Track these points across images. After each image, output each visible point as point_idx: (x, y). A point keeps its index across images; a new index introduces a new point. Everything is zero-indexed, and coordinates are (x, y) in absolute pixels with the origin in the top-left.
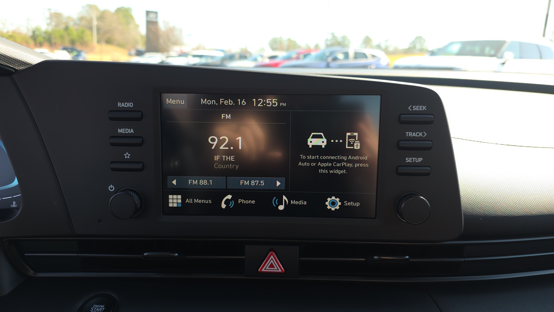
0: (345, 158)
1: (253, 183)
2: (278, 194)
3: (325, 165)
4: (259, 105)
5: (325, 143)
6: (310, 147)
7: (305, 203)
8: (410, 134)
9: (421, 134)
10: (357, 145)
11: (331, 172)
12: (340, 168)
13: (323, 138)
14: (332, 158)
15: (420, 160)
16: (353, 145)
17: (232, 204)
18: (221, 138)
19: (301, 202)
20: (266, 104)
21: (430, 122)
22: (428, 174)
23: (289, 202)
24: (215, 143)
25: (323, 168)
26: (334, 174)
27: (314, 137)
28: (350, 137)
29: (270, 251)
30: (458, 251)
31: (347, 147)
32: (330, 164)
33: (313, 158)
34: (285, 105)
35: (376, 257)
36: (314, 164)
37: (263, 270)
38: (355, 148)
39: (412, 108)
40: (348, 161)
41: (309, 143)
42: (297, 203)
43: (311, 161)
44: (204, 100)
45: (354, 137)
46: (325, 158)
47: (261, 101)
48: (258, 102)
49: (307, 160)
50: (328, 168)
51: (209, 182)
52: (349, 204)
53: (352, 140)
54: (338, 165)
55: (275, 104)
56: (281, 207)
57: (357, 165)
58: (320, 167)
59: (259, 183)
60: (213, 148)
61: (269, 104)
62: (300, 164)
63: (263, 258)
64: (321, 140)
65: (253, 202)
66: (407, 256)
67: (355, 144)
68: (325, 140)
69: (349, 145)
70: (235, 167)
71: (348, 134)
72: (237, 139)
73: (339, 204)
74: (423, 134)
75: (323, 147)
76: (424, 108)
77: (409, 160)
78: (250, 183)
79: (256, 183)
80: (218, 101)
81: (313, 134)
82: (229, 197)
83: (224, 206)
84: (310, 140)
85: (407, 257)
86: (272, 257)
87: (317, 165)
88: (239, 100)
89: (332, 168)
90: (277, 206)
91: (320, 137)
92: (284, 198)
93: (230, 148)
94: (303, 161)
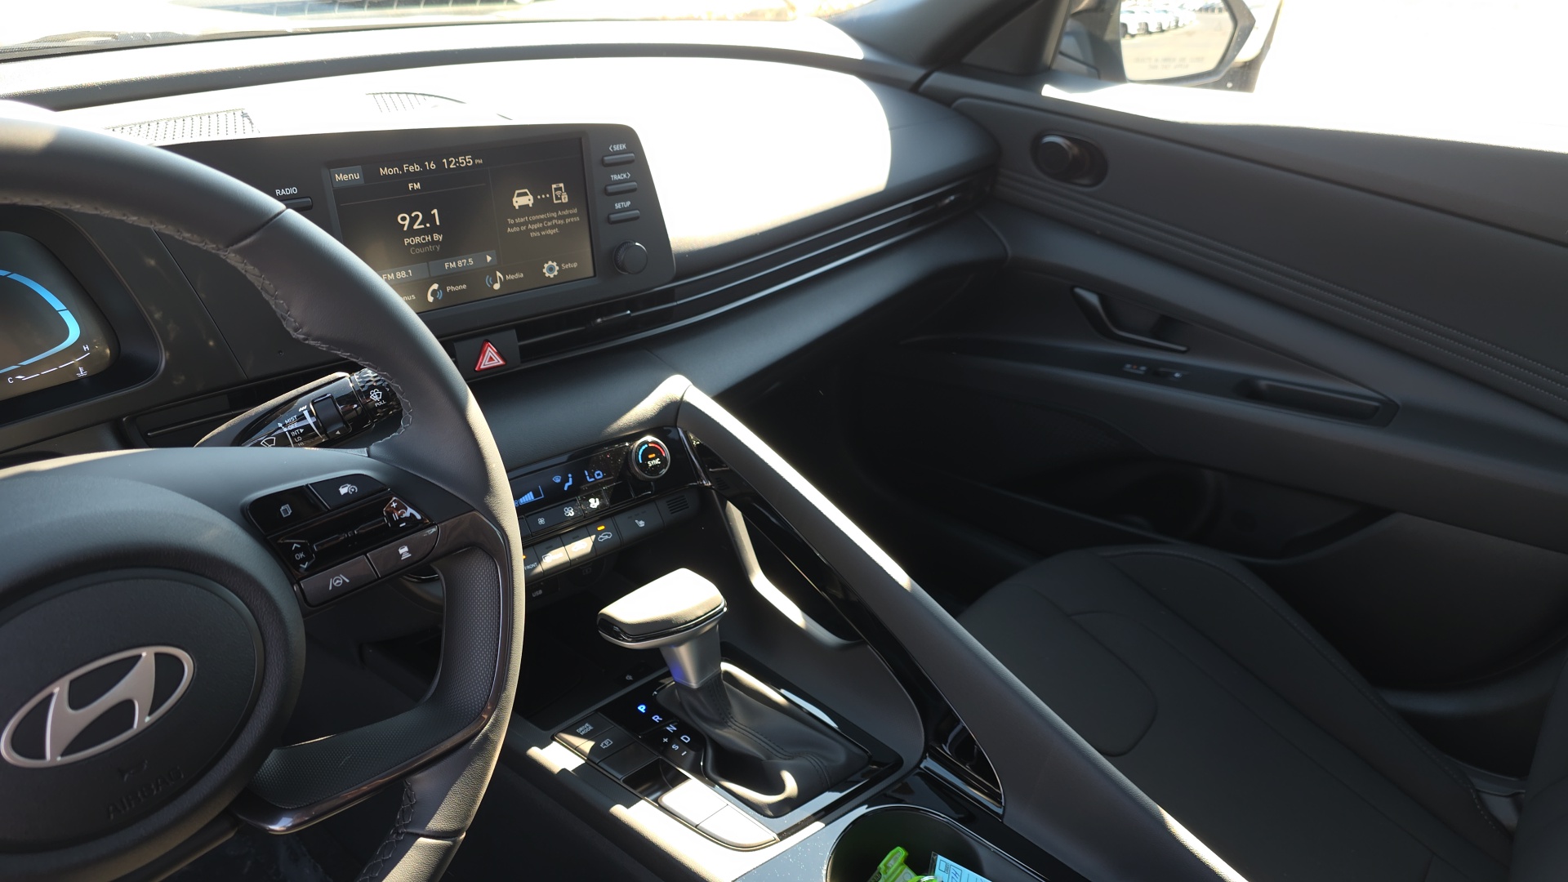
0: (555, 215)
1: (460, 263)
2: (491, 270)
3: (536, 226)
4: (451, 166)
5: (532, 201)
6: (517, 208)
7: (522, 275)
8: (615, 177)
9: (625, 176)
10: (565, 198)
11: (543, 233)
12: (552, 227)
13: (528, 195)
14: (542, 216)
15: (628, 203)
16: (561, 199)
17: (440, 295)
18: (413, 215)
19: (517, 276)
20: (459, 163)
21: (630, 162)
22: (636, 218)
23: (505, 277)
24: (407, 222)
25: (534, 230)
26: (546, 235)
27: (520, 195)
28: (556, 189)
29: (488, 341)
30: (668, 295)
31: (555, 202)
32: (541, 225)
33: (522, 220)
34: (481, 161)
35: (599, 320)
36: (523, 228)
37: (482, 367)
38: (564, 201)
39: (612, 148)
40: (559, 218)
41: (515, 204)
42: (512, 277)
43: (519, 225)
44: (384, 170)
45: (560, 189)
46: (534, 218)
47: (452, 161)
48: (449, 163)
49: (516, 225)
50: (539, 230)
51: (408, 273)
52: (567, 266)
53: (558, 193)
54: (549, 224)
55: (469, 162)
56: (497, 286)
57: (568, 221)
58: (531, 230)
59: (468, 262)
60: (405, 229)
61: (463, 163)
62: (509, 230)
63: (481, 352)
64: (526, 198)
65: (464, 287)
66: (627, 311)
67: (563, 197)
68: (531, 197)
69: (557, 198)
70: (436, 248)
71: (554, 186)
72: (432, 212)
73: (557, 268)
74: (627, 175)
75: (531, 205)
76: (624, 146)
77: (618, 206)
78: (457, 264)
79: (463, 263)
80: (401, 169)
81: (517, 192)
82: (435, 286)
83: (431, 299)
84: (515, 199)
85: (629, 312)
86: (489, 349)
87: (527, 228)
88: (427, 163)
89: (544, 228)
90: (492, 286)
91: (525, 194)
92: (498, 274)
93: (425, 226)
94: (512, 226)
